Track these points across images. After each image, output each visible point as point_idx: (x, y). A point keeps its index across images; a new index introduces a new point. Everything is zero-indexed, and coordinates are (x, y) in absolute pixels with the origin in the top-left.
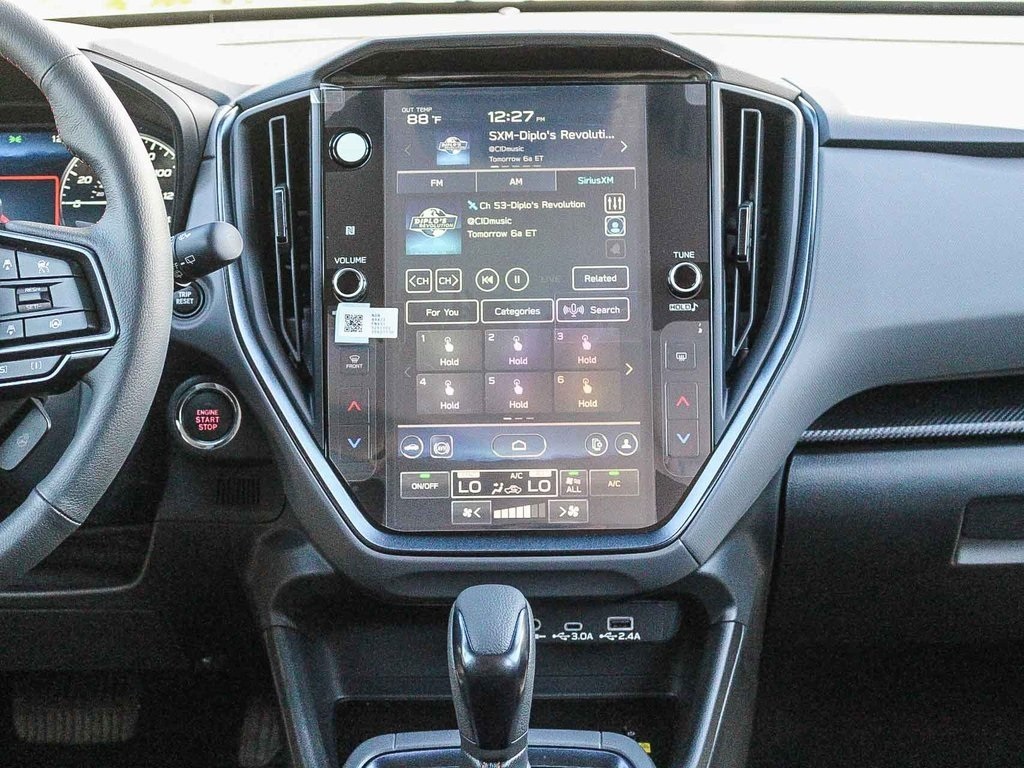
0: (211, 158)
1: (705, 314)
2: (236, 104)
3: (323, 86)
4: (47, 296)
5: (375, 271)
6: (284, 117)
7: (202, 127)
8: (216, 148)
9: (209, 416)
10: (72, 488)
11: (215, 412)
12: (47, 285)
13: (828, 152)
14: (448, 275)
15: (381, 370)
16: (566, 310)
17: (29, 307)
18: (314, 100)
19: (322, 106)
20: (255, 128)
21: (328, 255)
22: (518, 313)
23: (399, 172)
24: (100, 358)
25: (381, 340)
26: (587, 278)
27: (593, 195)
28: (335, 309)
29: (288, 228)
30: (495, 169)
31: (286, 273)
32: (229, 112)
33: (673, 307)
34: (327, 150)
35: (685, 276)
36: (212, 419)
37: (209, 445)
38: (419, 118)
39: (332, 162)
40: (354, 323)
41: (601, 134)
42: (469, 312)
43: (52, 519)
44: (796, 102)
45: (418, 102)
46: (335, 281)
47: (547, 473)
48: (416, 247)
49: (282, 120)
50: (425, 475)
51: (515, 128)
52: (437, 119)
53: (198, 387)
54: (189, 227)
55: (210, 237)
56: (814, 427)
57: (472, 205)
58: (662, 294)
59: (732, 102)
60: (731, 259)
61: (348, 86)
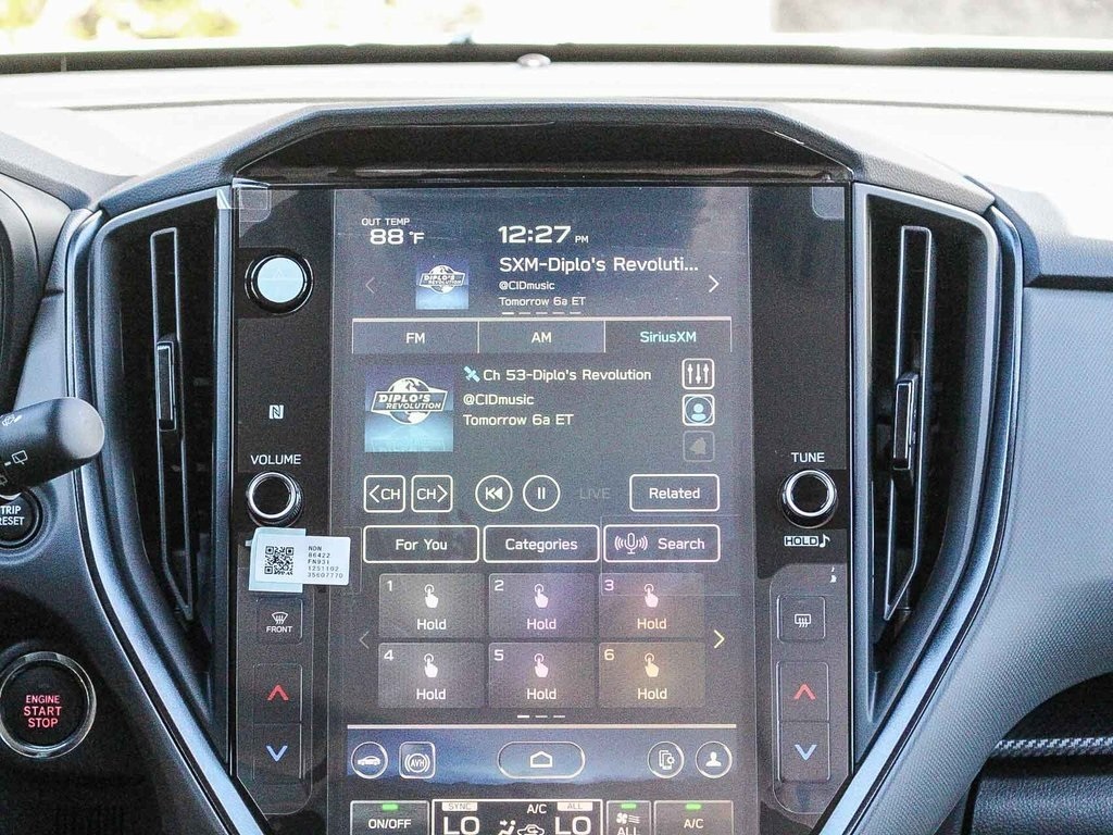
0: (58, 292)
1: (841, 553)
2: (100, 207)
3: (237, 183)
5: (316, 480)
6: (174, 230)
7: (44, 246)
8: (65, 276)
9: (45, 706)
11: (54, 699)
13: (1039, 297)
14: (431, 484)
15: (321, 635)
16: (618, 543)
18: (223, 204)
19: (235, 214)
20: (129, 246)
21: (240, 450)
22: (542, 546)
23: (355, 320)
25: (322, 589)
26: (653, 492)
27: (664, 359)
28: (251, 538)
29: (178, 406)
30: (507, 318)
31: (173, 480)
32: (87, 219)
33: (790, 541)
34: (242, 282)
35: (809, 492)
36: (50, 710)
37: (43, 751)
38: (385, 234)
39: (250, 304)
40: (280, 560)
41: (677, 264)
42: (465, 545)
44: (987, 215)
45: (390, 209)
46: (251, 493)
47: (586, 805)
48: (380, 439)
49: (173, 233)
50: (390, 806)
51: (542, 252)
52: (417, 237)
53: (29, 657)
54: (21, 402)
55: (53, 420)
56: (1016, 733)
57: (472, 374)
58: (770, 518)
59: (886, 215)
60: (884, 463)
61: (276, 182)
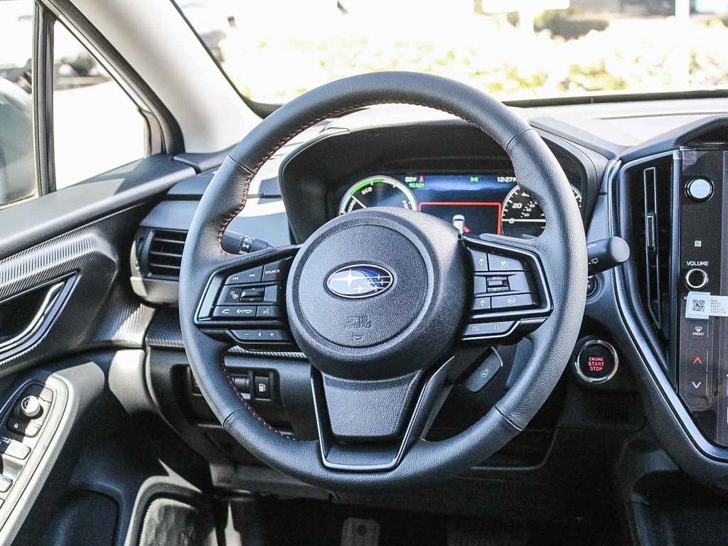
0: (604, 194)
2: (620, 159)
3: (682, 148)
4: (506, 283)
5: (714, 271)
6: (654, 168)
7: (599, 174)
8: (608, 187)
9: (598, 362)
10: (517, 407)
11: (601, 359)
12: (507, 276)
15: (716, 336)
17: (495, 289)
18: (676, 157)
19: (681, 161)
20: (635, 175)
21: (684, 258)
24: (539, 325)
25: (717, 318)
28: (687, 296)
29: (655, 241)
31: (653, 272)
32: (615, 164)
34: (683, 190)
36: (599, 364)
37: (596, 380)
39: (687, 199)
40: (699, 305)
43: (505, 425)
46: (687, 277)
49: (653, 170)
55: (608, 246)
61: (698, 149)
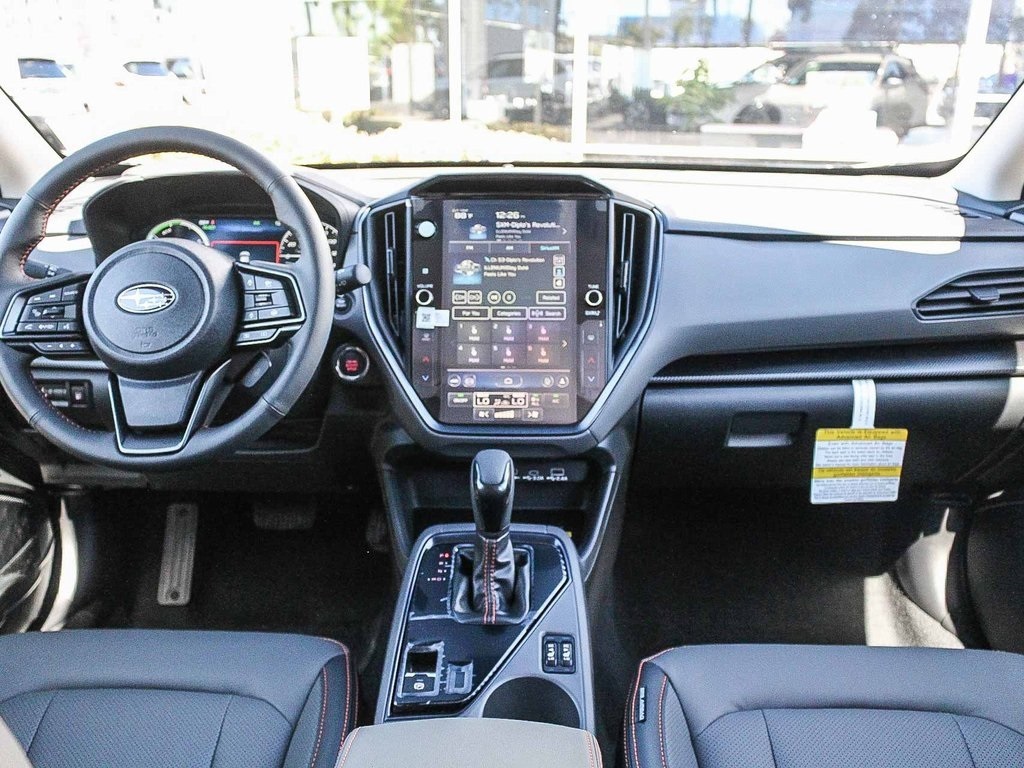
0: (356, 233)
1: (603, 317)
2: (369, 207)
3: (413, 198)
4: (269, 299)
5: (437, 292)
7: (352, 220)
8: (359, 228)
9: (353, 364)
10: (280, 397)
11: (355, 362)
12: (270, 293)
13: (666, 236)
14: (474, 294)
15: (439, 342)
16: (533, 313)
17: (261, 304)
18: (408, 205)
19: (412, 208)
20: (378, 218)
21: (415, 282)
22: (509, 314)
23: (451, 242)
24: (295, 332)
25: (440, 327)
26: (544, 297)
27: (549, 255)
28: (417, 311)
29: (394, 269)
30: (499, 241)
31: (393, 293)
32: (365, 210)
33: (587, 313)
34: (414, 230)
35: (594, 297)
37: (353, 378)
38: (461, 215)
39: (416, 236)
40: (426, 318)
41: (553, 225)
42: (484, 313)
43: (270, 412)
44: (652, 211)
45: (460, 207)
46: (417, 296)
47: (522, 395)
48: (458, 280)
49: (392, 213)
50: (461, 395)
51: (510, 221)
52: (470, 216)
53: (348, 349)
54: (345, 266)
55: (354, 272)
56: (658, 374)
57: (487, 259)
58: (582, 306)
59: (620, 210)
60: (618, 290)
61: (425, 198)
